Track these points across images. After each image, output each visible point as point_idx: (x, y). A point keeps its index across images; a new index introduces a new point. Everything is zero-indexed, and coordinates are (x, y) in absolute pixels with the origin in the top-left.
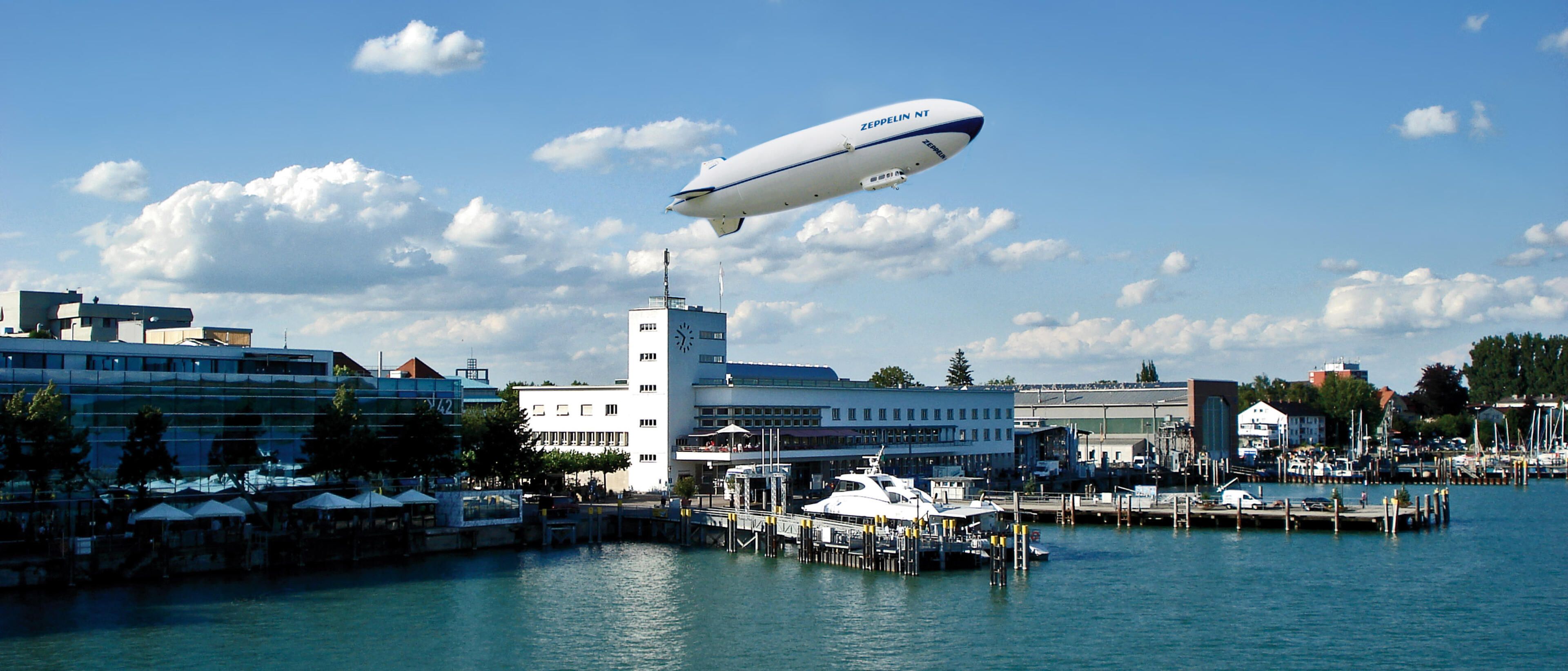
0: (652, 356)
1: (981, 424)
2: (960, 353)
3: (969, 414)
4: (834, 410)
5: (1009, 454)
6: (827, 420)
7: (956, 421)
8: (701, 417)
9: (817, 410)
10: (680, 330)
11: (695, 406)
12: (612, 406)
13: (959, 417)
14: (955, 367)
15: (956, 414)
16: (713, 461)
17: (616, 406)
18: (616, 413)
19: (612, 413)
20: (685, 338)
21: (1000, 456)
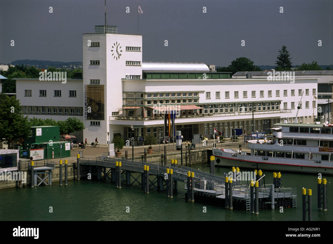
0: (97, 62)
1: (297, 99)
2: (284, 48)
3: (289, 93)
4: (207, 93)
5: (310, 117)
6: (203, 99)
7: (281, 98)
9: (196, 93)
10: (114, 46)
11: (123, 92)
12: (73, 91)
13: (283, 95)
14: (282, 56)
15: (282, 93)
16: (134, 126)
17: (75, 91)
18: (75, 95)
19: (73, 95)
20: (117, 51)
21: (308, 118)
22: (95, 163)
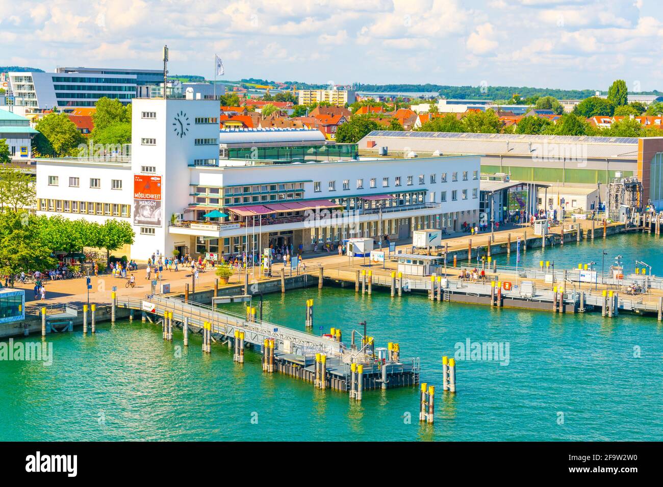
0: (152, 141)
1: (449, 186)
3: (439, 178)
4: (316, 183)
5: (475, 211)
6: (309, 193)
7: (427, 185)
8: (195, 194)
9: (300, 184)
10: (177, 118)
11: (190, 185)
12: (118, 181)
13: (430, 182)
15: (427, 179)
16: (204, 237)
17: (121, 181)
18: (121, 187)
19: (118, 187)
20: (181, 124)
21: (466, 214)
22: (138, 306)
